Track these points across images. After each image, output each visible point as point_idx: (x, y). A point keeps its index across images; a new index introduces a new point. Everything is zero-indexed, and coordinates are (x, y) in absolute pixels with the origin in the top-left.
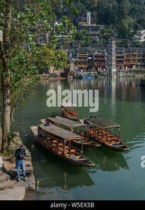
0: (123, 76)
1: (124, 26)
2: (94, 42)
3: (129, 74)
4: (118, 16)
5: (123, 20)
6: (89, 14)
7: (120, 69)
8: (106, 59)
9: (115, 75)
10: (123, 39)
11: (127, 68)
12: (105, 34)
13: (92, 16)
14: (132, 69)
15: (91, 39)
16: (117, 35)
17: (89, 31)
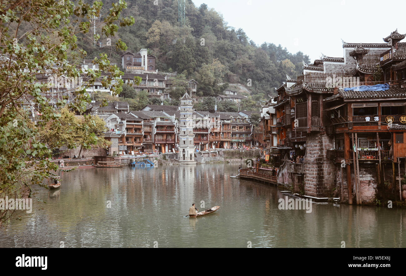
0: (207, 163)
1: (206, 75)
2: (155, 102)
3: (218, 158)
4: (195, 58)
5: (204, 65)
6: (144, 53)
7: (202, 149)
8: (176, 131)
9: (193, 160)
10: (207, 98)
11: (213, 147)
12: (174, 88)
13: (150, 56)
14: (223, 150)
15: (150, 96)
16: (195, 90)
17: (145, 83)
